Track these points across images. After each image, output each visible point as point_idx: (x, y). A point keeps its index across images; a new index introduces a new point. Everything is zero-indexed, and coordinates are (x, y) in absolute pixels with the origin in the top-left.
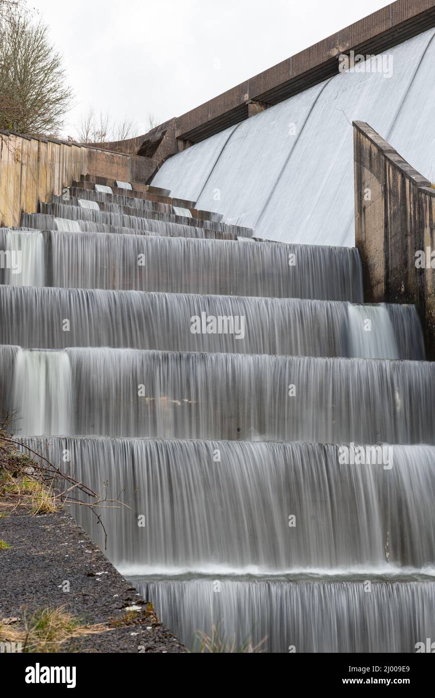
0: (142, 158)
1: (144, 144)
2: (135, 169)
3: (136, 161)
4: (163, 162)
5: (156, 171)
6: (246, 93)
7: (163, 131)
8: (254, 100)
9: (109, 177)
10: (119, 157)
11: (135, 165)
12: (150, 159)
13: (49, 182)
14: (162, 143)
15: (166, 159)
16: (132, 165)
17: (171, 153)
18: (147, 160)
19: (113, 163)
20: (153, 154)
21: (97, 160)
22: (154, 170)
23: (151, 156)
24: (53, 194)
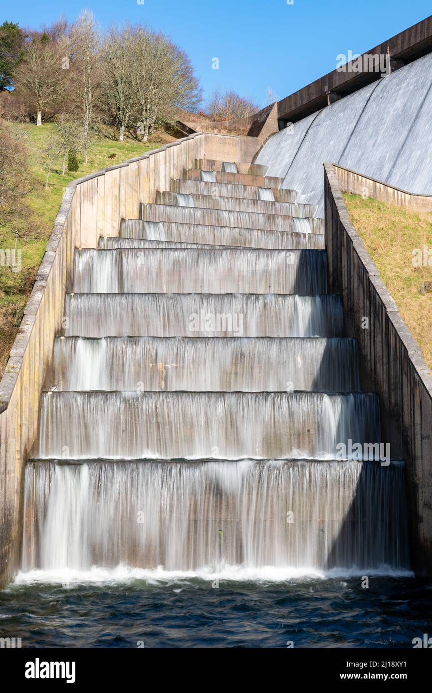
0: (250, 138)
1: (254, 123)
2: (243, 148)
3: (244, 140)
4: (267, 139)
5: (262, 147)
6: (326, 85)
7: (267, 113)
8: (332, 91)
9: (217, 159)
10: (230, 139)
11: (243, 143)
12: (256, 138)
13: (153, 184)
14: (266, 124)
15: (270, 136)
16: (241, 145)
17: (274, 132)
18: (253, 139)
19: (225, 144)
20: (259, 133)
21: (212, 142)
22: (259, 147)
23: (257, 135)
24: (158, 192)
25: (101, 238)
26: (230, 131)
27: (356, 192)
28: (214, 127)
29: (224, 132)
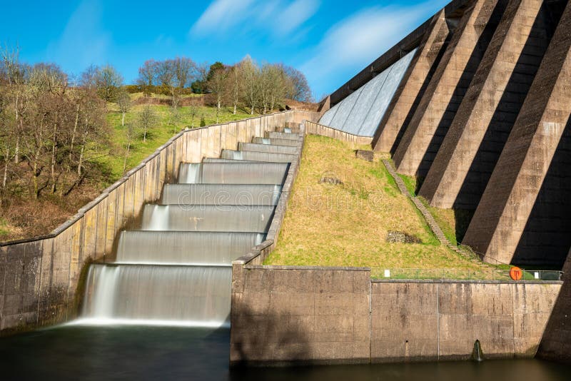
0: (316, 112)
1: (320, 106)
4: (324, 113)
6: (349, 85)
7: (325, 101)
8: (350, 89)
9: (297, 122)
10: (306, 113)
11: (314, 115)
12: (319, 112)
13: (249, 133)
14: (325, 105)
15: (326, 111)
16: (311, 116)
17: (328, 109)
19: (303, 115)
20: (321, 110)
21: (297, 114)
22: (320, 117)
24: (253, 137)
25: (204, 158)
26: (310, 109)
27: (322, 135)
28: (303, 108)
29: (307, 110)
